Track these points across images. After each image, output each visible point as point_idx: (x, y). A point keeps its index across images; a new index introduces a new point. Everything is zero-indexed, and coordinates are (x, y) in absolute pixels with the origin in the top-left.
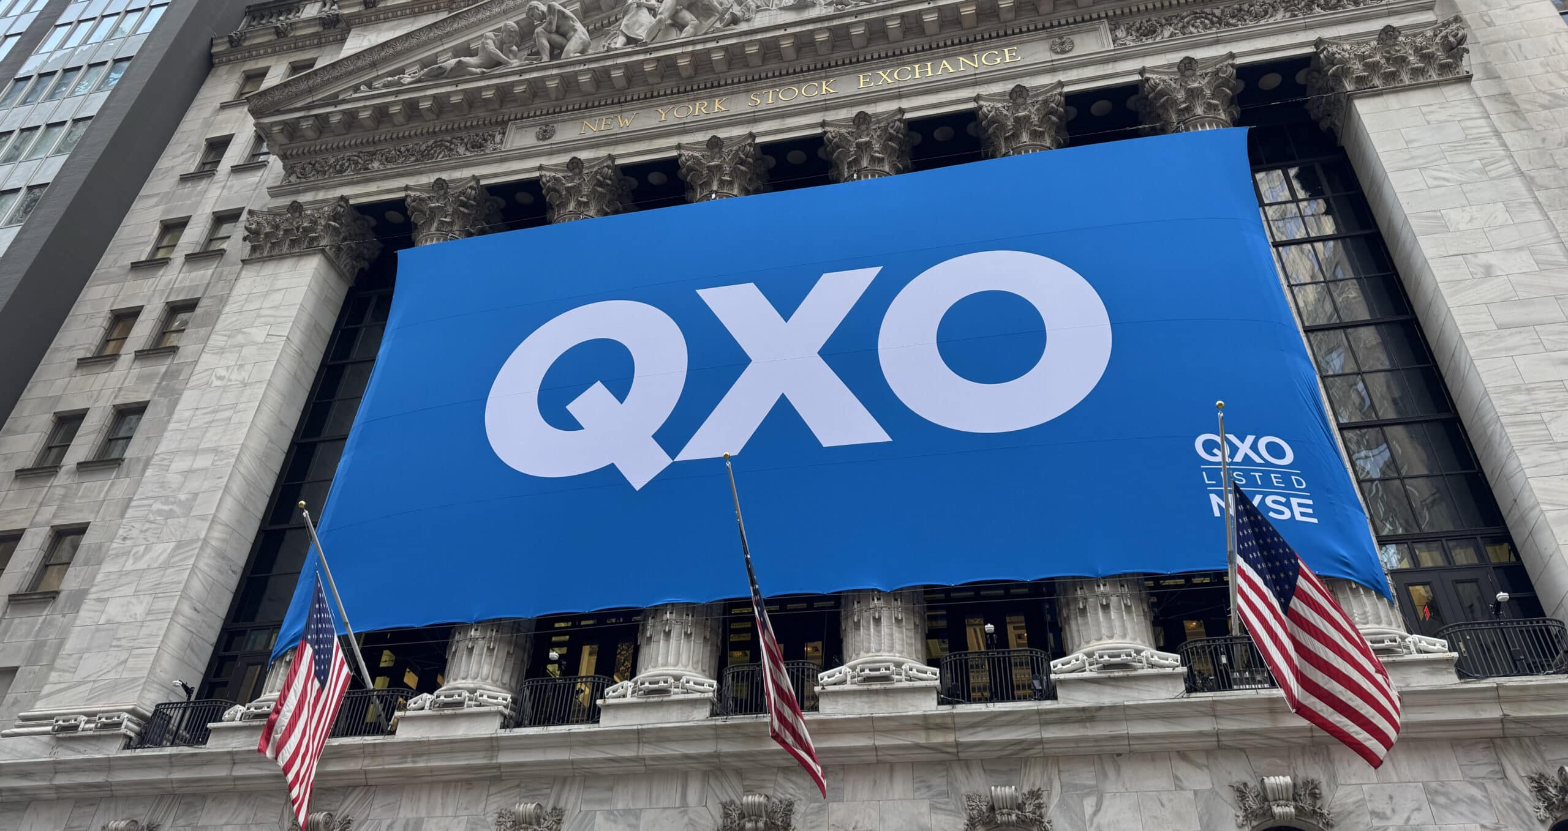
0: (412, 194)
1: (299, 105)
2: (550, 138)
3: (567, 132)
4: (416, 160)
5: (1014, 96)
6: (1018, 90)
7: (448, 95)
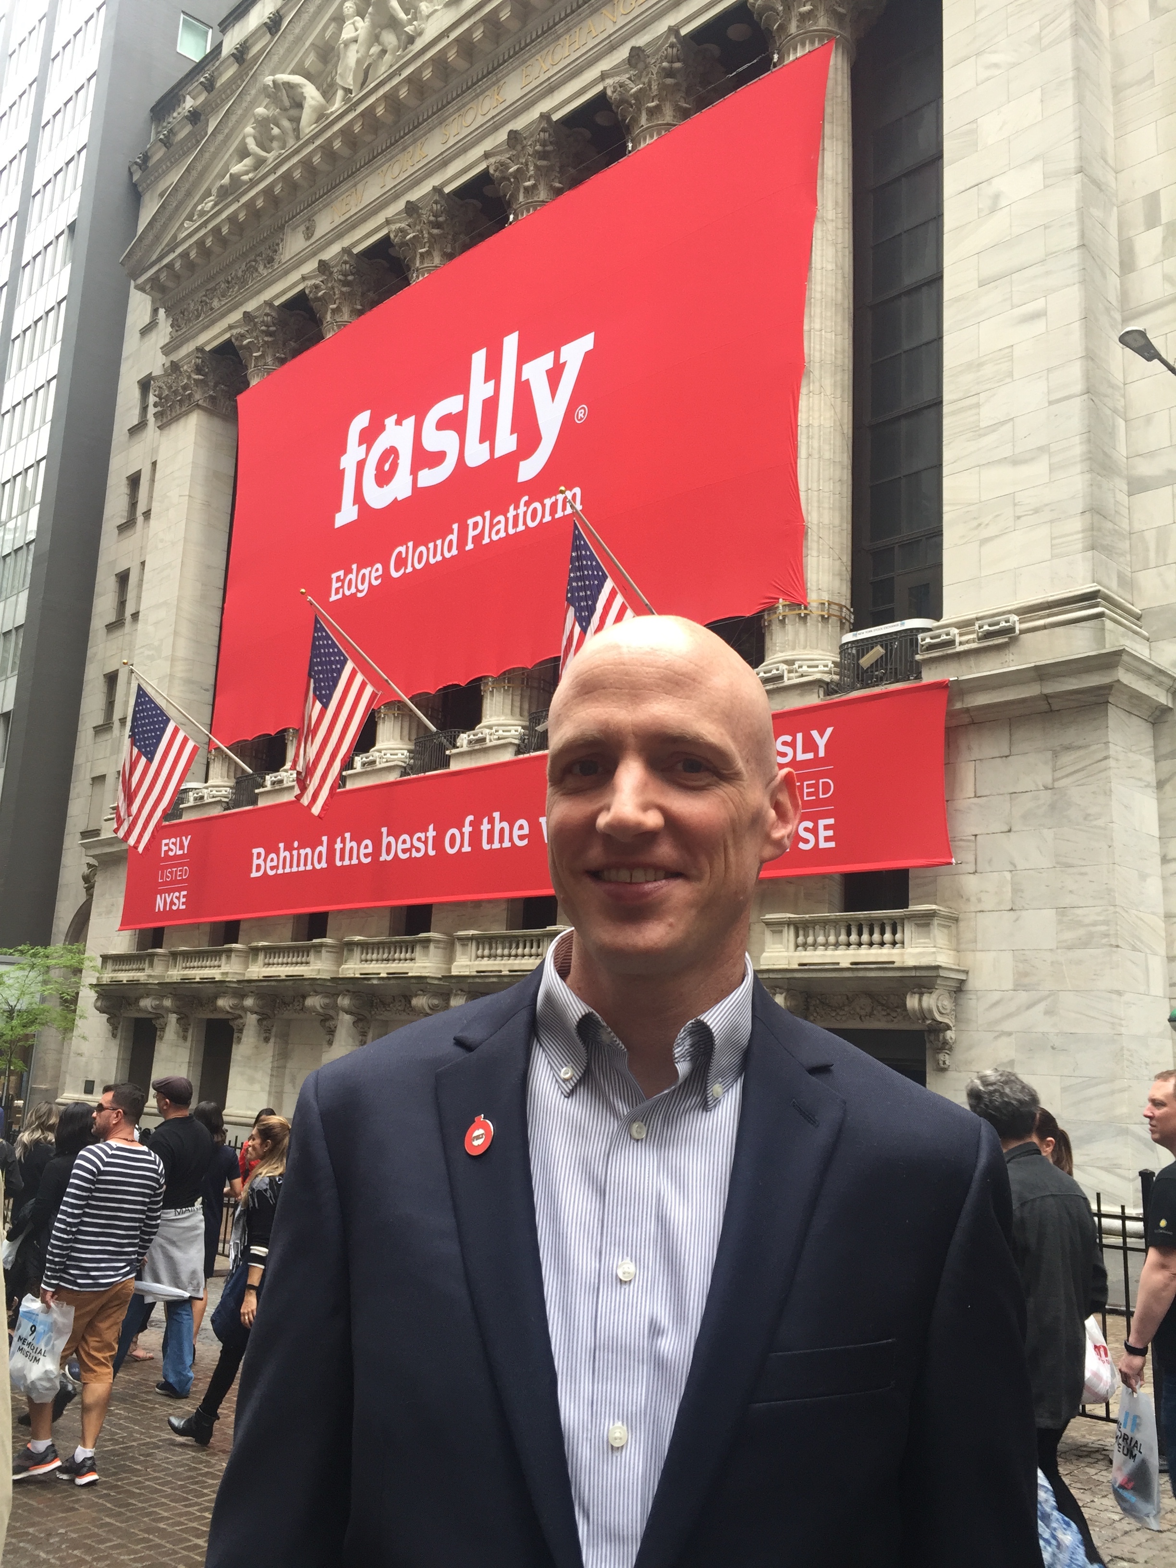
0: (235, 332)
1: (154, 257)
2: (312, 235)
3: (324, 224)
4: (240, 289)
5: (633, 61)
6: (634, 53)
7: (235, 214)
